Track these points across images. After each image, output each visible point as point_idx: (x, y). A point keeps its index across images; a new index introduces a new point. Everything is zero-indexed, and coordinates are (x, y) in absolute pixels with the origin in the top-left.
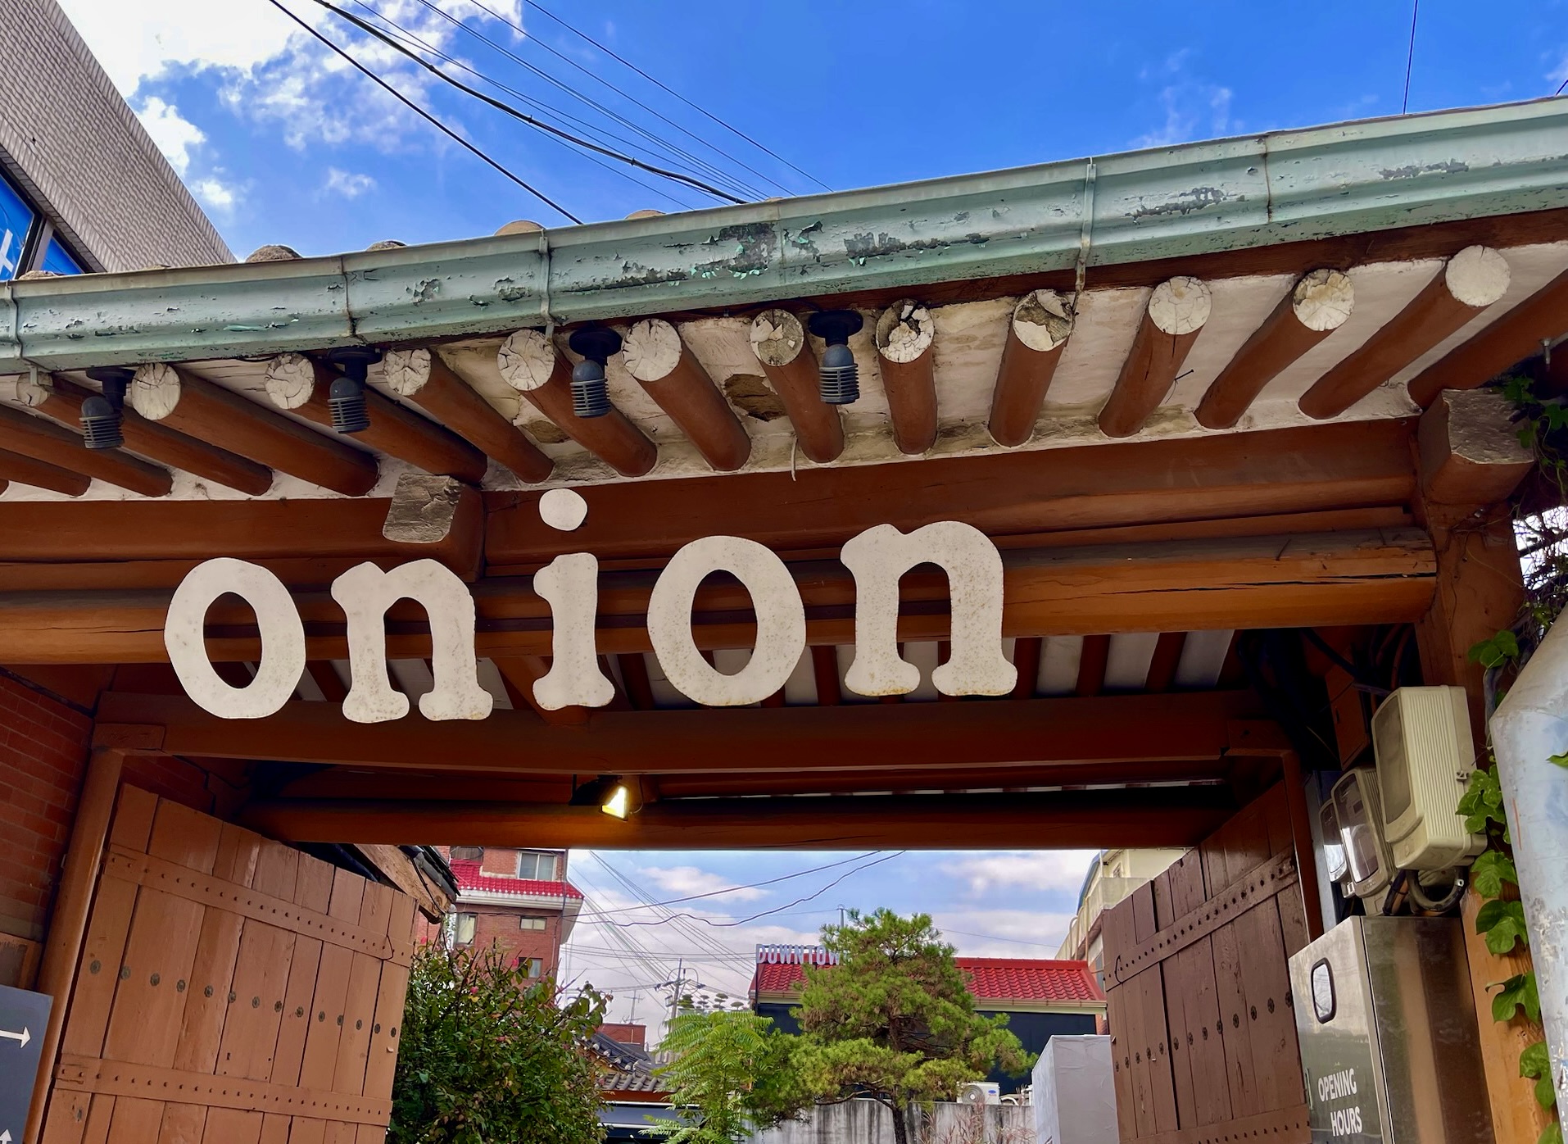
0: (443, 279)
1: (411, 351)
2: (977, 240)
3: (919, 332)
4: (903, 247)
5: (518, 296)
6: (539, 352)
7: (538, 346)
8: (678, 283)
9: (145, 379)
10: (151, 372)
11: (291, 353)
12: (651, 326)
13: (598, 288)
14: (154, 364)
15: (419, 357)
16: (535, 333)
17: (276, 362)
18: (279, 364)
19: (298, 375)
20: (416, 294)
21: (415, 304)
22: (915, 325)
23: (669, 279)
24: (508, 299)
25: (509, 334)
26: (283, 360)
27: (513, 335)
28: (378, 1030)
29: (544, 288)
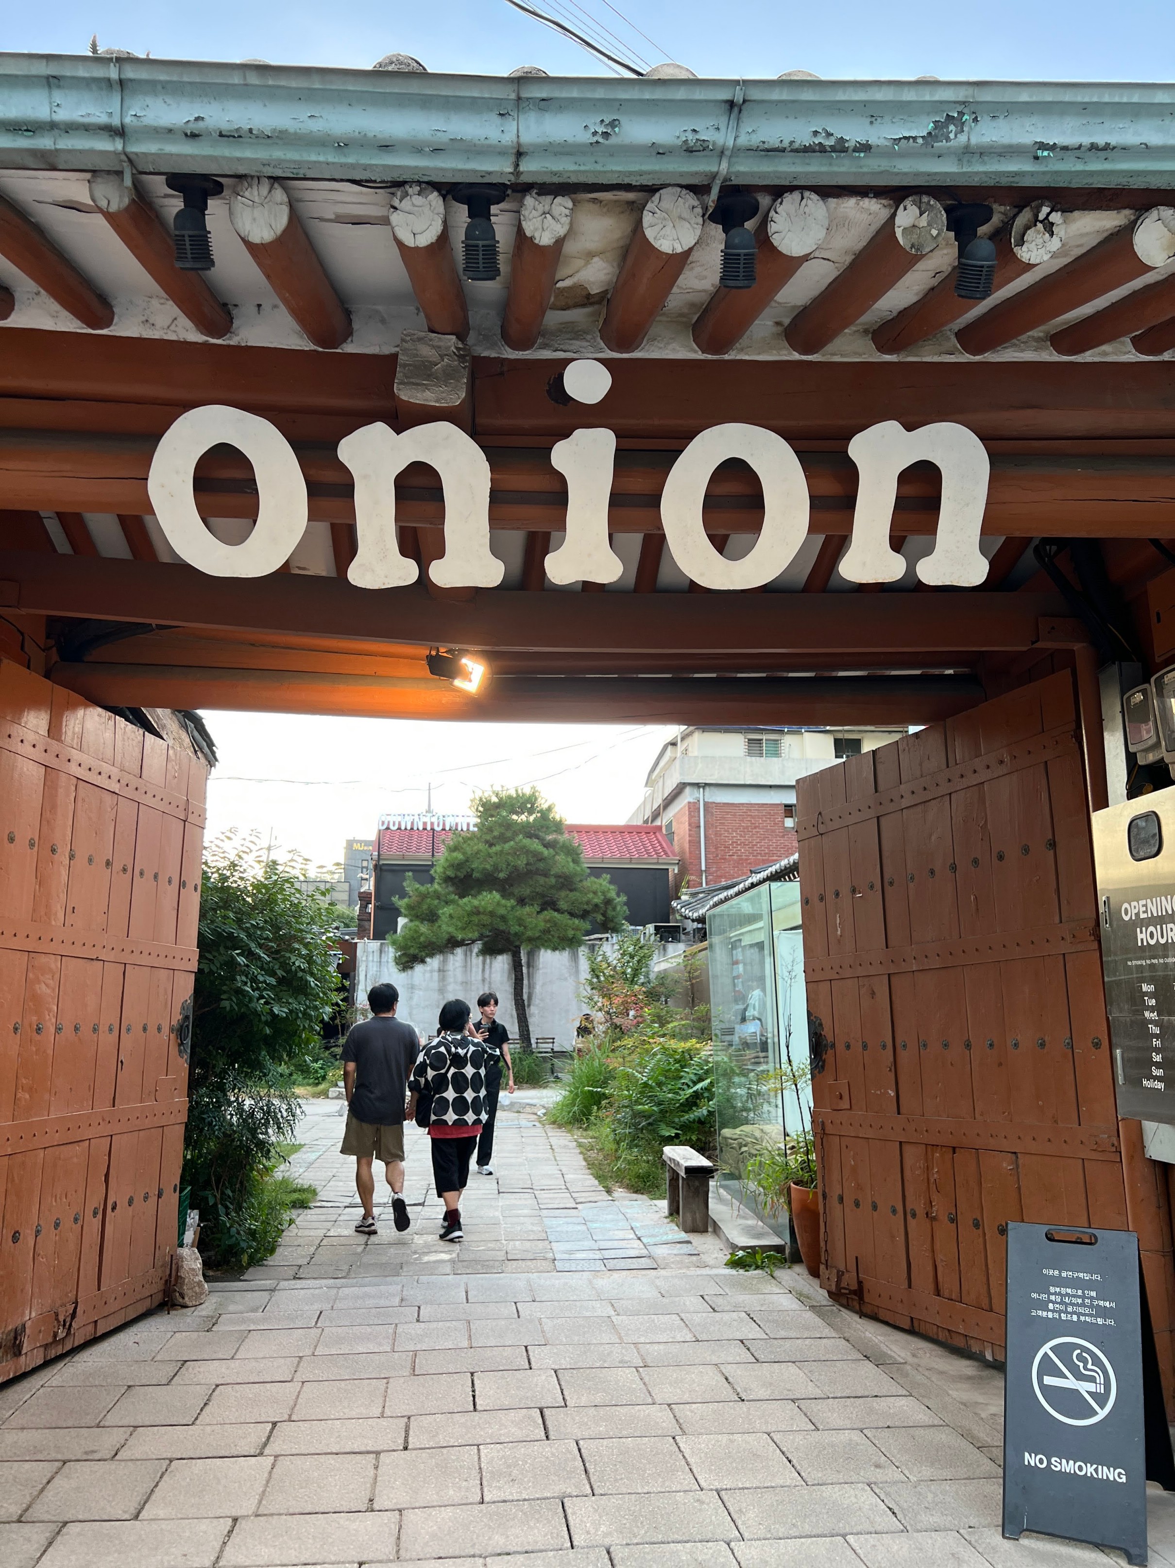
0: (624, 120)
1: (553, 197)
3: (1052, 234)
5: (701, 149)
6: (686, 214)
7: (687, 205)
8: (862, 155)
9: (247, 194)
10: (255, 187)
11: (419, 183)
12: (802, 198)
13: (783, 150)
14: (258, 178)
15: (560, 205)
16: (684, 191)
17: (402, 191)
18: (406, 194)
19: (426, 209)
20: (595, 133)
21: (591, 144)
22: (1049, 228)
23: (855, 150)
24: (690, 151)
25: (658, 190)
26: (410, 191)
27: (661, 191)
28: (184, 887)
29: (730, 143)
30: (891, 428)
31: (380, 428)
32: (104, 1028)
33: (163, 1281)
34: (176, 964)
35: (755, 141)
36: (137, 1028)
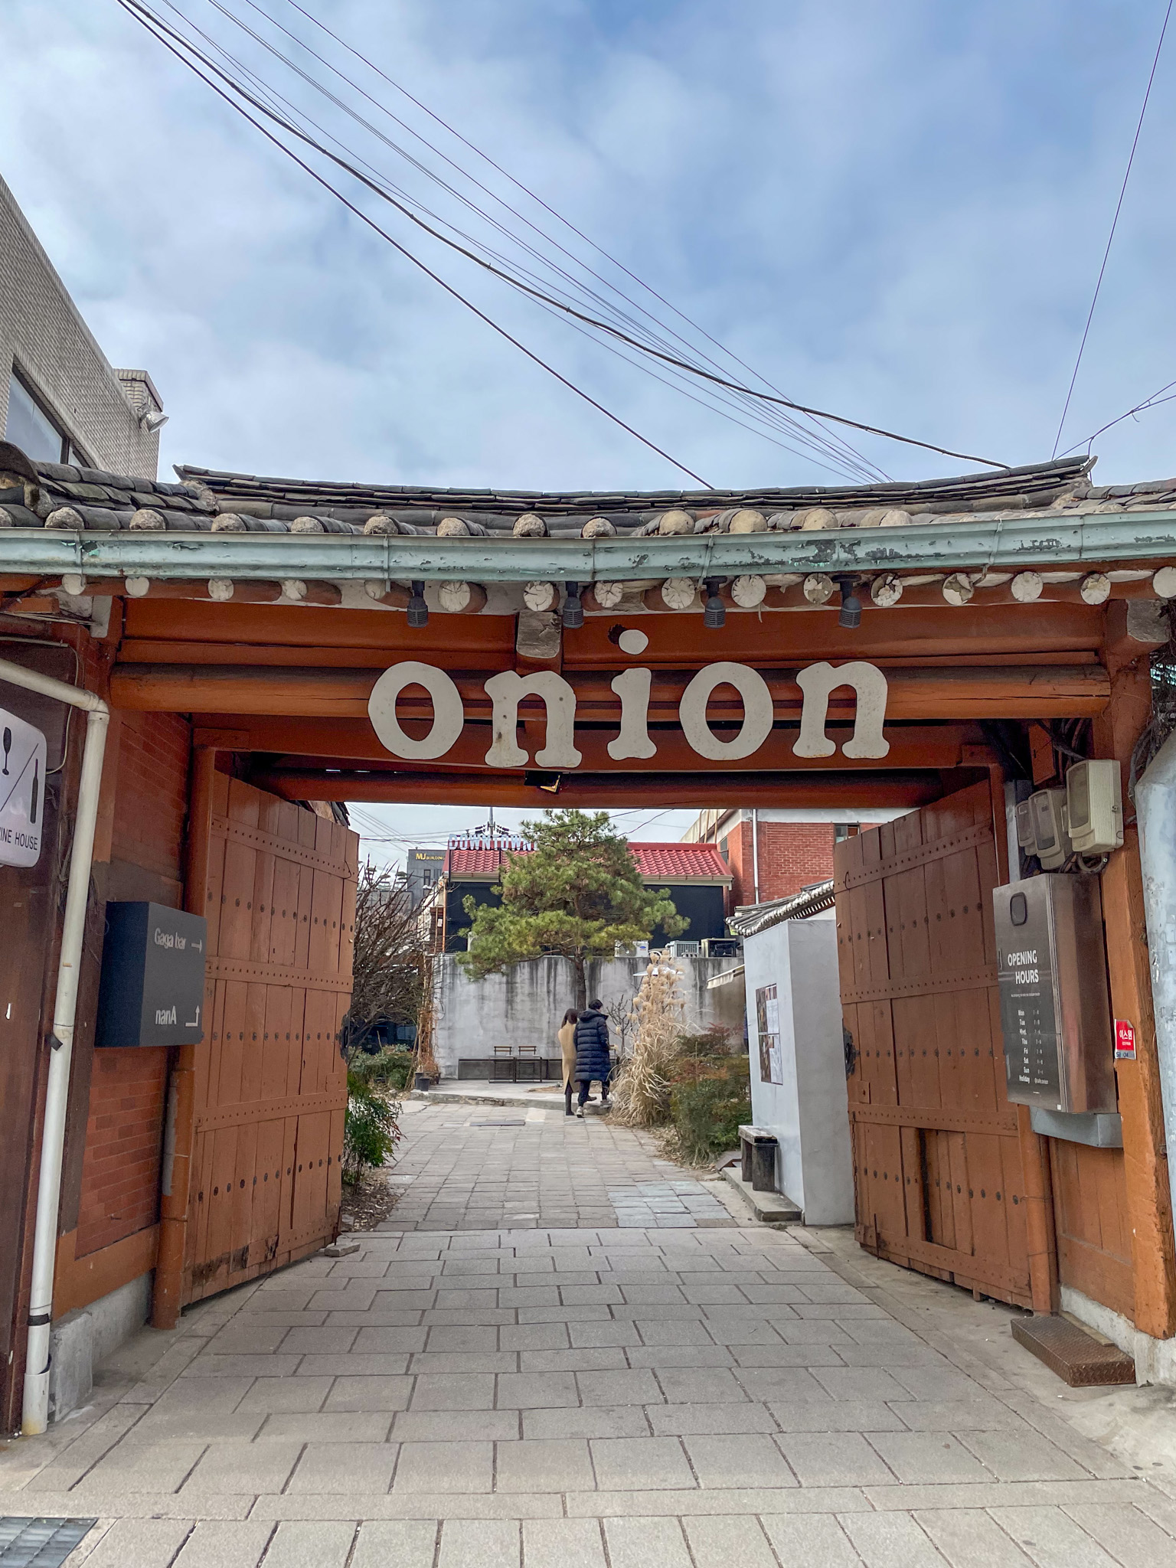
0: (650, 555)
1: (612, 584)
2: (938, 555)
3: (894, 591)
4: (901, 556)
5: (692, 567)
6: (686, 588)
7: (686, 585)
8: (779, 566)
9: (447, 590)
10: (450, 587)
12: (750, 578)
13: (736, 565)
14: (454, 581)
17: (531, 584)
19: (544, 593)
20: (635, 562)
21: (633, 568)
22: (893, 588)
23: (776, 564)
24: (685, 567)
26: (535, 583)
28: (344, 928)
29: (707, 564)
30: (823, 667)
31: (510, 676)
32: (293, 1037)
33: (332, 1228)
34: (340, 988)
35: (721, 562)
36: (314, 1036)
